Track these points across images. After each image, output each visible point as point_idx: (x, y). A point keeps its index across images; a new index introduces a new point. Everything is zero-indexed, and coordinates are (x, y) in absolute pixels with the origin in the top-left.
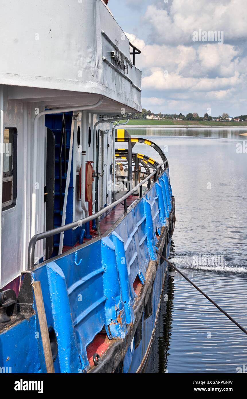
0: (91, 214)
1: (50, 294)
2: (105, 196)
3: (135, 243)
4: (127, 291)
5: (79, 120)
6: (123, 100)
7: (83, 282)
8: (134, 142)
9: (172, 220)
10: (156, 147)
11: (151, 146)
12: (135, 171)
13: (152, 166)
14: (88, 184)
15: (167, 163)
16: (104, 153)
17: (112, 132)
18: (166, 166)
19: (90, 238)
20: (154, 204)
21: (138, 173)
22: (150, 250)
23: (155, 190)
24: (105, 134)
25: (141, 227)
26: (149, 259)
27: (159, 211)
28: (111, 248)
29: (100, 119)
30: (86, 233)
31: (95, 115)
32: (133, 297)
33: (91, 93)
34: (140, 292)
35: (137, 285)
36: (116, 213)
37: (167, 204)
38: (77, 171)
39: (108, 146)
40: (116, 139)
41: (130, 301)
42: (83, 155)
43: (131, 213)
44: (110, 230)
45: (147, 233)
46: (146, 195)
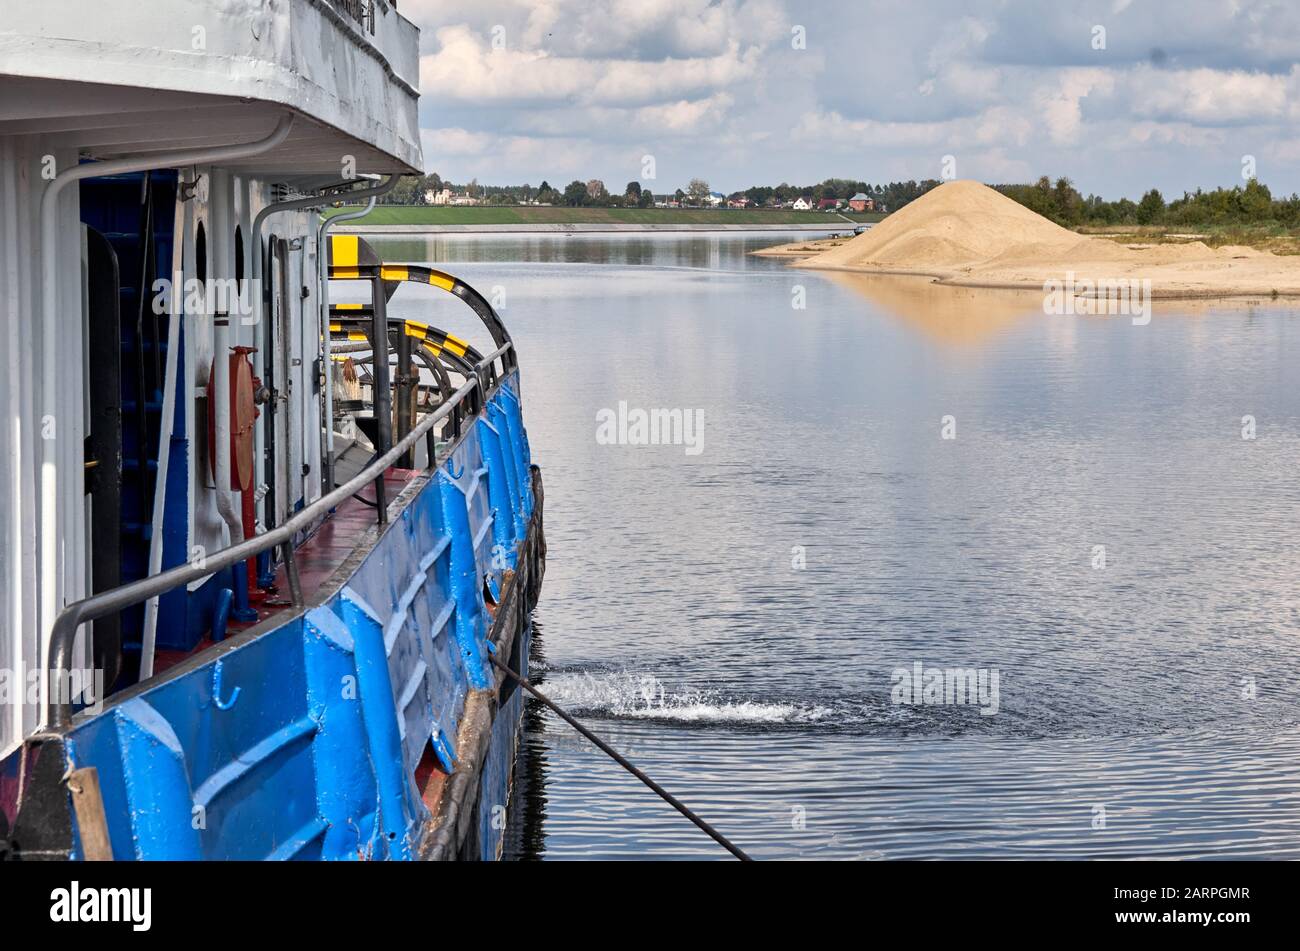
0: (250, 534)
1: (130, 815)
2: (296, 471)
3: (416, 630)
4: (399, 797)
5: (199, 201)
6: (359, 125)
7: (245, 768)
8: (391, 281)
9: (536, 548)
10: (473, 298)
11: (452, 292)
12: (398, 383)
13: (457, 366)
14: (241, 427)
15: (511, 351)
16: (290, 319)
17: (315, 245)
18: (507, 361)
19: (252, 620)
20: (476, 492)
21: (410, 391)
22: (468, 651)
23: (477, 443)
24: (291, 250)
25: (436, 573)
26: (465, 686)
27: (494, 516)
28: (341, 645)
29: (274, 197)
30: (235, 604)
31: (254, 185)
32: (417, 816)
33: (254, 100)
34: (438, 801)
35: (427, 778)
36: (336, 532)
37: (518, 492)
38: (200, 383)
39: (305, 293)
40: (331, 270)
41: (411, 831)
42: (217, 323)
43: (401, 522)
44: (331, 583)
45: (454, 596)
46: (449, 461)
